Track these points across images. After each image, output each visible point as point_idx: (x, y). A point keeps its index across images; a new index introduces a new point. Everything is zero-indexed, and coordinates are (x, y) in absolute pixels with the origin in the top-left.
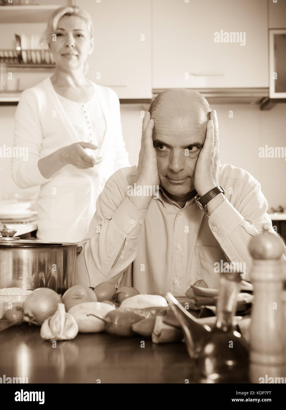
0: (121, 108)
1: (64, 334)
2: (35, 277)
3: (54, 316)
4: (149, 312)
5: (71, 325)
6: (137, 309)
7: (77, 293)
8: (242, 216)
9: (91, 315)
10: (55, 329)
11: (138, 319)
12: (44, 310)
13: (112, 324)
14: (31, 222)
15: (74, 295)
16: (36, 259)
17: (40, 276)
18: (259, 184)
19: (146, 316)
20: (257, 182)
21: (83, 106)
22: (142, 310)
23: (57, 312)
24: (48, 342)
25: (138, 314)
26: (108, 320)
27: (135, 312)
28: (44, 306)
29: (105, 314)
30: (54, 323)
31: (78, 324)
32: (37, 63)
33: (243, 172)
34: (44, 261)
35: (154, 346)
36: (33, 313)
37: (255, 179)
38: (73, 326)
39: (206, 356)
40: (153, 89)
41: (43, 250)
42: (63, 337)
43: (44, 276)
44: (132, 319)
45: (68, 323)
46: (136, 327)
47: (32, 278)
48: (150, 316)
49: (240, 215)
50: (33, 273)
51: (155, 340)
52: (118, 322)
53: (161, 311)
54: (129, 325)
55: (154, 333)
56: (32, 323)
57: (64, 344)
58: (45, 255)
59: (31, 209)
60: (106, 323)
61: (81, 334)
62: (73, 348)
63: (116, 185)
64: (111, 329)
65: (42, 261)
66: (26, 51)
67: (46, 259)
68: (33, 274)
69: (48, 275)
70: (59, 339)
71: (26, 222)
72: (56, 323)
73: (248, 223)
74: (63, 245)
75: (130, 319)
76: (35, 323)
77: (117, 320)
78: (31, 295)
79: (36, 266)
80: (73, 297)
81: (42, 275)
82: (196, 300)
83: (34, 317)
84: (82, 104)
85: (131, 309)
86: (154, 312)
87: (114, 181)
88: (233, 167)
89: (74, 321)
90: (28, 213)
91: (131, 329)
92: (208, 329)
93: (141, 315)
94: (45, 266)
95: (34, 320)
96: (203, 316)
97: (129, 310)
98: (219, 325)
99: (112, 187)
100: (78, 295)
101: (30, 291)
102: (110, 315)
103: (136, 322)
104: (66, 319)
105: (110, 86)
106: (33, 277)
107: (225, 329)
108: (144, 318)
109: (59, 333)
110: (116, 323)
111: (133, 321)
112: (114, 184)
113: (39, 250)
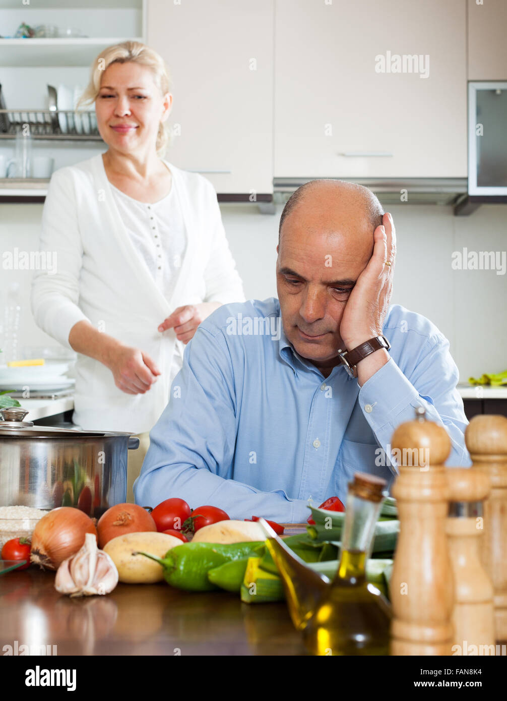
0: (221, 208)
1: (94, 585)
2: (56, 488)
3: (78, 555)
4: (239, 551)
5: (108, 570)
6: (218, 545)
7: (121, 517)
8: (417, 390)
9: (139, 553)
10: (78, 576)
11: (219, 561)
12: (66, 545)
13: (174, 568)
14: (64, 396)
15: (117, 520)
16: (59, 458)
17: (65, 487)
18: (445, 341)
19: (234, 557)
20: (443, 336)
21: (149, 208)
22: (228, 547)
23: (83, 548)
24: (66, 597)
25: (219, 552)
26: (168, 562)
27: (215, 550)
28: (65, 538)
29: (164, 553)
30: (77, 566)
31: (118, 569)
32: (83, 133)
33: (421, 319)
34: (72, 461)
35: (244, 607)
36: (47, 548)
37: (440, 332)
38: (110, 571)
39: (320, 625)
40: (275, 179)
41: (71, 443)
42: (91, 590)
43: (72, 487)
44: (209, 561)
45: (101, 566)
46: (214, 575)
47: (52, 490)
48: (239, 557)
49: (413, 389)
50: (53, 481)
51: (245, 598)
52: (185, 565)
53: (256, 549)
54: (203, 572)
55: (244, 586)
56: (44, 566)
57: (94, 601)
58: (74, 452)
59: (68, 375)
60: (164, 567)
61: (124, 586)
62: (109, 608)
63: (222, 335)
64: (173, 578)
65: (69, 462)
66: (66, 113)
67: (76, 459)
68: (53, 483)
69: (79, 487)
70: (85, 593)
71: (56, 396)
72: (81, 567)
73: (424, 402)
74: (105, 436)
75: (205, 562)
76: (50, 565)
77: (183, 563)
78: (45, 519)
79: (58, 471)
80: (115, 523)
81: (68, 484)
82: (316, 532)
83: (47, 556)
84: (147, 205)
85: (208, 544)
86: (247, 550)
87: (218, 328)
88: (405, 310)
89: (112, 564)
90: (64, 381)
91: (206, 577)
92: (326, 579)
93: (224, 555)
94: (74, 471)
95: (49, 560)
96: (326, 559)
97: (204, 546)
98: (343, 573)
99: (214, 337)
100: (122, 520)
101: (45, 511)
102: (173, 555)
103: (215, 566)
104: (98, 560)
105: (201, 173)
106: (54, 489)
107: (353, 581)
108: (229, 559)
109: (86, 583)
110: (182, 568)
111: (211, 564)
112: (219, 332)
113: (63, 444)
